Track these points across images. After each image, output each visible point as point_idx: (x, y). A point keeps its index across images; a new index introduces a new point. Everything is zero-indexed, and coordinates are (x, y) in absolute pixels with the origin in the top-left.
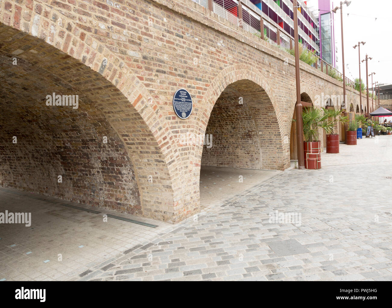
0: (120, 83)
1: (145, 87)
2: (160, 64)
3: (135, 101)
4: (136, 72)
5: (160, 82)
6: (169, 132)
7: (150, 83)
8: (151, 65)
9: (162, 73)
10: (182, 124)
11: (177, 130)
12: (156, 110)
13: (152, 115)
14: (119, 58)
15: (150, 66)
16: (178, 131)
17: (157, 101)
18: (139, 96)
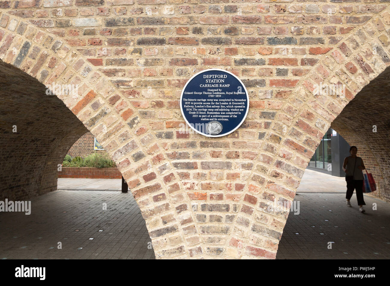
0: (51, 75)
1: (103, 76)
2: (151, 27)
3: (78, 104)
4: (88, 53)
5: (146, 63)
6: (165, 165)
7: (118, 68)
8: (127, 33)
9: (155, 44)
10: (211, 149)
11: (191, 161)
12: (131, 119)
13: (117, 129)
14: (53, 36)
15: (123, 35)
16: (196, 163)
17: (135, 100)
18: (88, 95)
